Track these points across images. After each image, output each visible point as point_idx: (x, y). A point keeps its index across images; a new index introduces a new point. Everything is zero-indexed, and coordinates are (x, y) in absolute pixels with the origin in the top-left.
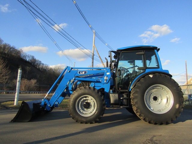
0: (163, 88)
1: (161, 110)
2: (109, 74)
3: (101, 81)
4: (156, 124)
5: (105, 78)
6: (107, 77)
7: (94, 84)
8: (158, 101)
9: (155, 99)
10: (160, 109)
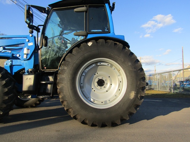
0: (112, 65)
1: (108, 102)
2: (32, 44)
3: (18, 56)
4: (93, 125)
5: (25, 51)
6: (28, 49)
7: (12, 61)
8: (105, 87)
9: (101, 83)
10: (105, 100)
